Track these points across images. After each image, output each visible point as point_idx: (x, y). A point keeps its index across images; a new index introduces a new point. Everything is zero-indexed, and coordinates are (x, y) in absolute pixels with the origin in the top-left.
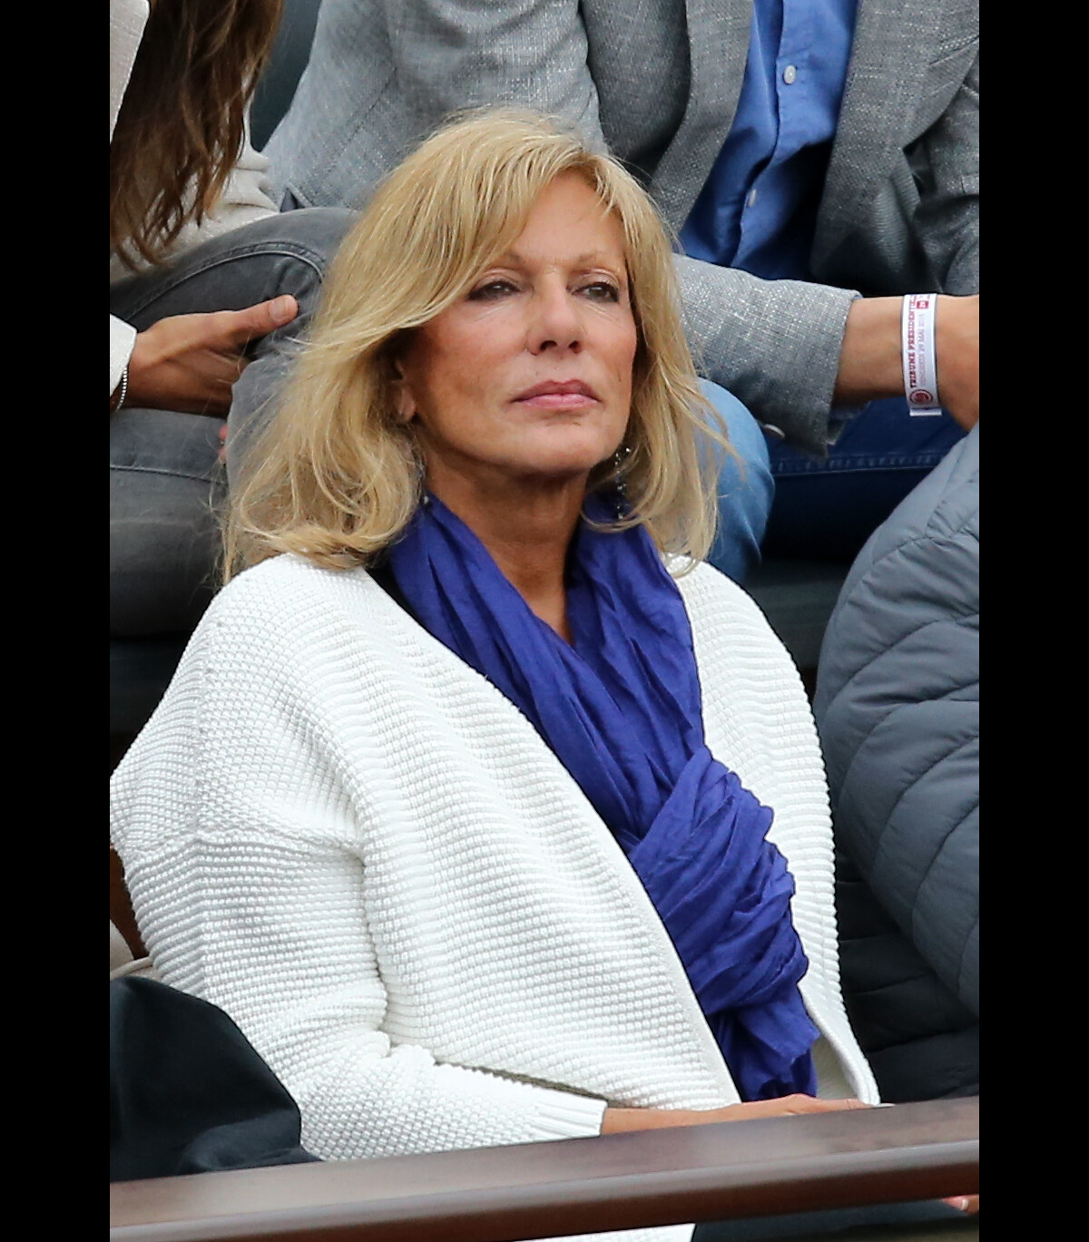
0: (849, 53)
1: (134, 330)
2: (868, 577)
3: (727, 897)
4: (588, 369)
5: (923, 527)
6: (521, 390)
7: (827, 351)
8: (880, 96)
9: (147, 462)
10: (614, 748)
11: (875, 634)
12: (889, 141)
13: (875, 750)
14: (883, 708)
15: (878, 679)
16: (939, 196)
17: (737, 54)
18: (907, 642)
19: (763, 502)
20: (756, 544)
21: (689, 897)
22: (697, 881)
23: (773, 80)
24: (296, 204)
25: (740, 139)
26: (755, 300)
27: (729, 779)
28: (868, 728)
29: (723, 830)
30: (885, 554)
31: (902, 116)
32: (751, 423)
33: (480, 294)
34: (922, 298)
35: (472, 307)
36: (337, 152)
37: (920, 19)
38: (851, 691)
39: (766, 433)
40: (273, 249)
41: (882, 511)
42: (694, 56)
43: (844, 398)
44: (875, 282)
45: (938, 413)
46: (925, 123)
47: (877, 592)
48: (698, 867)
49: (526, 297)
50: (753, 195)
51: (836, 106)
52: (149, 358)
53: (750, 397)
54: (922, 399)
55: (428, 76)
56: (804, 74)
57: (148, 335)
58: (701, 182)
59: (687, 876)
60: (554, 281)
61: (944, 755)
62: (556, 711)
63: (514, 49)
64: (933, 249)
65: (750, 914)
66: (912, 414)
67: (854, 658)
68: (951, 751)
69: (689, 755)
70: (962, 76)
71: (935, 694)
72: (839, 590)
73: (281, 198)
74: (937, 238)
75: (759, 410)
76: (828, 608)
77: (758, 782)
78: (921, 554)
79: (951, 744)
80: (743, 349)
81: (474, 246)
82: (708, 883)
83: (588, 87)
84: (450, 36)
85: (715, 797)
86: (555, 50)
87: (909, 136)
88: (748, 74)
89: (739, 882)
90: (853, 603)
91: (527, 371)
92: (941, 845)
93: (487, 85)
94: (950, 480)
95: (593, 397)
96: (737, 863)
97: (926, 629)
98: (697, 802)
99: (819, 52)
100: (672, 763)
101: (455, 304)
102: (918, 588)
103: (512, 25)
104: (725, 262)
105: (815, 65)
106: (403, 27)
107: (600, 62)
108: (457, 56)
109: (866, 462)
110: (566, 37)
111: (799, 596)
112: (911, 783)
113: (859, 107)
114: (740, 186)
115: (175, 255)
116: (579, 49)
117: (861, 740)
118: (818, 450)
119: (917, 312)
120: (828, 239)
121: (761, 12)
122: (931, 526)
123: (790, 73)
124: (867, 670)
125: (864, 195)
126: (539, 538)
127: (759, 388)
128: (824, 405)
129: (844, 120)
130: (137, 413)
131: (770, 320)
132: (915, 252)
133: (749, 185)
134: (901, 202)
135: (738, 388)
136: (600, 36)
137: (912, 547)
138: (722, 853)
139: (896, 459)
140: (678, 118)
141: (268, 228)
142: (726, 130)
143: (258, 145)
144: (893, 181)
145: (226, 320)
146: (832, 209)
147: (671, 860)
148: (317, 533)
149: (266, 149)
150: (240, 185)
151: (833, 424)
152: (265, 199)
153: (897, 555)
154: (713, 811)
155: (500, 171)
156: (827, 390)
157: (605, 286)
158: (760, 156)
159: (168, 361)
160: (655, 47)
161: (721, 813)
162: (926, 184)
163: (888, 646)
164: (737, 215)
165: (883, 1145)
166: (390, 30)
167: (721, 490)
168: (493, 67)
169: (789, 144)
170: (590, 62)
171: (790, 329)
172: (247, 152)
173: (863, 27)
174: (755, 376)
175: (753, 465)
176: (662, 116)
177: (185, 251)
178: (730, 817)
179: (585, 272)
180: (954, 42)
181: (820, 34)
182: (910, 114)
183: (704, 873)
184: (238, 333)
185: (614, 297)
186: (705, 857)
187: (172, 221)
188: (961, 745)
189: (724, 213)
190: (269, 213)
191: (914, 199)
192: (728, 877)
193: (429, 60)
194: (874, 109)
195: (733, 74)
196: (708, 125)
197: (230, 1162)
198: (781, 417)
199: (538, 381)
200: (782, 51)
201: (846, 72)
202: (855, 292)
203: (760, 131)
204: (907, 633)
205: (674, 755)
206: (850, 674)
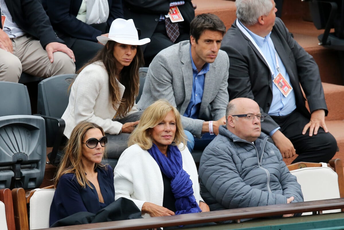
0: (203, 93)
1: (122, 124)
2: (206, 152)
3: (184, 185)
4: (171, 134)
5: (212, 146)
6: (163, 135)
7: (201, 127)
8: (207, 97)
9: (124, 139)
10: (172, 170)
11: (206, 158)
12: (208, 103)
13: (206, 172)
14: (207, 167)
15: (207, 164)
16: (213, 109)
17: (191, 93)
18: (210, 159)
19: (193, 145)
20: (193, 149)
21: (179, 185)
22: (180, 183)
23: (194, 96)
24: (141, 110)
25: (191, 102)
26: (193, 121)
27: (185, 172)
28: (205, 169)
29: (183, 178)
30: (207, 150)
31: (209, 100)
32: (192, 136)
33: (160, 124)
34: (211, 121)
35: (158, 125)
36: (145, 104)
37: (211, 89)
38: (204, 165)
39: (194, 136)
40: (138, 115)
41: (207, 145)
42: (186, 93)
43: (203, 133)
44: (207, 119)
45: (213, 134)
46: (212, 101)
47: (207, 154)
48: (180, 182)
49: (165, 125)
50: (192, 109)
51: (201, 99)
52: (124, 127)
53: (192, 132)
54: (211, 133)
55: (156, 96)
56: (198, 95)
57: (124, 125)
58: (186, 107)
59: (179, 183)
60: (168, 123)
61: (214, 172)
62: (165, 166)
63: (165, 93)
64: (213, 115)
65: (187, 186)
66: (211, 134)
67: (204, 161)
68: (215, 172)
69: (180, 169)
70: (216, 95)
71: (213, 165)
72: (202, 153)
73: (139, 109)
74: (213, 114)
75: (193, 134)
76: (201, 155)
77: (188, 172)
78: (211, 149)
79: (215, 171)
80: (191, 127)
81: (160, 119)
82: (181, 183)
83: (174, 97)
84: (158, 91)
85: (183, 174)
86: (170, 93)
87: (210, 102)
88: (192, 95)
89: (185, 183)
90: (204, 155)
91: (164, 134)
92: (214, 182)
93: (162, 97)
94: (215, 141)
95: (171, 136)
96: (185, 181)
97: (212, 158)
98: (180, 175)
99: (200, 93)
100: (179, 171)
101: (157, 125)
102: (211, 153)
103: (165, 90)
104: (189, 117)
105: (199, 94)
106: (153, 90)
107: (175, 94)
108: (159, 94)
109: (205, 139)
110: (171, 91)
111: (197, 154)
112: (210, 175)
113: (204, 99)
114: (191, 108)
115: (127, 116)
116: (173, 93)
117: (205, 170)
118: (200, 138)
119: (211, 123)
120: (201, 114)
121: (193, 88)
122: (213, 146)
123: (196, 95)
124: (206, 163)
125: (205, 109)
126: (164, 150)
127: (193, 131)
128: (200, 133)
129: (202, 100)
130: (123, 134)
131: (194, 124)
132: (211, 115)
133: (192, 108)
134: (209, 109)
135: (190, 131)
136: (175, 91)
137: (210, 149)
138: (183, 180)
139: (208, 139)
140: (184, 100)
141: (137, 113)
142: (189, 102)
143: (136, 103)
144: (208, 107)
145: (133, 123)
146: (201, 110)
147: (177, 181)
148: (142, 145)
149: (137, 104)
150: (134, 108)
151: (201, 135)
152: (137, 109)
153: (209, 150)
154: (182, 175)
155: (163, 111)
156: (201, 132)
157: (173, 123)
158: (193, 104)
159: (126, 128)
160: (181, 92)
161: (183, 176)
162: (212, 107)
163: (208, 160)
164: (191, 111)
165: (207, 216)
166: (151, 91)
167: (187, 143)
168: (163, 95)
169: (196, 103)
170: (174, 94)
171: (196, 125)
172: (135, 104)
173: (205, 89)
174: (193, 130)
175: (192, 140)
176: (182, 100)
177: (128, 115)
178: (184, 177)
179: (171, 122)
180: (215, 91)
181: (200, 91)
182: (210, 99)
183: (181, 182)
184: (134, 124)
185: (174, 124)
186: (181, 181)
187: (126, 113)
188: (216, 171)
189: (189, 111)
190: (138, 111)
191: (211, 109)
192: (184, 182)
193: (156, 94)
194: (206, 99)
195: (190, 95)
196: (188, 101)
197: (133, 218)
198: (196, 135)
199: (165, 135)
200: (196, 93)
201: (203, 95)
202: (204, 121)
203: (193, 101)
204: (210, 158)
205: (179, 169)
206: (203, 163)
